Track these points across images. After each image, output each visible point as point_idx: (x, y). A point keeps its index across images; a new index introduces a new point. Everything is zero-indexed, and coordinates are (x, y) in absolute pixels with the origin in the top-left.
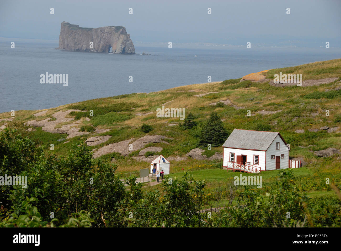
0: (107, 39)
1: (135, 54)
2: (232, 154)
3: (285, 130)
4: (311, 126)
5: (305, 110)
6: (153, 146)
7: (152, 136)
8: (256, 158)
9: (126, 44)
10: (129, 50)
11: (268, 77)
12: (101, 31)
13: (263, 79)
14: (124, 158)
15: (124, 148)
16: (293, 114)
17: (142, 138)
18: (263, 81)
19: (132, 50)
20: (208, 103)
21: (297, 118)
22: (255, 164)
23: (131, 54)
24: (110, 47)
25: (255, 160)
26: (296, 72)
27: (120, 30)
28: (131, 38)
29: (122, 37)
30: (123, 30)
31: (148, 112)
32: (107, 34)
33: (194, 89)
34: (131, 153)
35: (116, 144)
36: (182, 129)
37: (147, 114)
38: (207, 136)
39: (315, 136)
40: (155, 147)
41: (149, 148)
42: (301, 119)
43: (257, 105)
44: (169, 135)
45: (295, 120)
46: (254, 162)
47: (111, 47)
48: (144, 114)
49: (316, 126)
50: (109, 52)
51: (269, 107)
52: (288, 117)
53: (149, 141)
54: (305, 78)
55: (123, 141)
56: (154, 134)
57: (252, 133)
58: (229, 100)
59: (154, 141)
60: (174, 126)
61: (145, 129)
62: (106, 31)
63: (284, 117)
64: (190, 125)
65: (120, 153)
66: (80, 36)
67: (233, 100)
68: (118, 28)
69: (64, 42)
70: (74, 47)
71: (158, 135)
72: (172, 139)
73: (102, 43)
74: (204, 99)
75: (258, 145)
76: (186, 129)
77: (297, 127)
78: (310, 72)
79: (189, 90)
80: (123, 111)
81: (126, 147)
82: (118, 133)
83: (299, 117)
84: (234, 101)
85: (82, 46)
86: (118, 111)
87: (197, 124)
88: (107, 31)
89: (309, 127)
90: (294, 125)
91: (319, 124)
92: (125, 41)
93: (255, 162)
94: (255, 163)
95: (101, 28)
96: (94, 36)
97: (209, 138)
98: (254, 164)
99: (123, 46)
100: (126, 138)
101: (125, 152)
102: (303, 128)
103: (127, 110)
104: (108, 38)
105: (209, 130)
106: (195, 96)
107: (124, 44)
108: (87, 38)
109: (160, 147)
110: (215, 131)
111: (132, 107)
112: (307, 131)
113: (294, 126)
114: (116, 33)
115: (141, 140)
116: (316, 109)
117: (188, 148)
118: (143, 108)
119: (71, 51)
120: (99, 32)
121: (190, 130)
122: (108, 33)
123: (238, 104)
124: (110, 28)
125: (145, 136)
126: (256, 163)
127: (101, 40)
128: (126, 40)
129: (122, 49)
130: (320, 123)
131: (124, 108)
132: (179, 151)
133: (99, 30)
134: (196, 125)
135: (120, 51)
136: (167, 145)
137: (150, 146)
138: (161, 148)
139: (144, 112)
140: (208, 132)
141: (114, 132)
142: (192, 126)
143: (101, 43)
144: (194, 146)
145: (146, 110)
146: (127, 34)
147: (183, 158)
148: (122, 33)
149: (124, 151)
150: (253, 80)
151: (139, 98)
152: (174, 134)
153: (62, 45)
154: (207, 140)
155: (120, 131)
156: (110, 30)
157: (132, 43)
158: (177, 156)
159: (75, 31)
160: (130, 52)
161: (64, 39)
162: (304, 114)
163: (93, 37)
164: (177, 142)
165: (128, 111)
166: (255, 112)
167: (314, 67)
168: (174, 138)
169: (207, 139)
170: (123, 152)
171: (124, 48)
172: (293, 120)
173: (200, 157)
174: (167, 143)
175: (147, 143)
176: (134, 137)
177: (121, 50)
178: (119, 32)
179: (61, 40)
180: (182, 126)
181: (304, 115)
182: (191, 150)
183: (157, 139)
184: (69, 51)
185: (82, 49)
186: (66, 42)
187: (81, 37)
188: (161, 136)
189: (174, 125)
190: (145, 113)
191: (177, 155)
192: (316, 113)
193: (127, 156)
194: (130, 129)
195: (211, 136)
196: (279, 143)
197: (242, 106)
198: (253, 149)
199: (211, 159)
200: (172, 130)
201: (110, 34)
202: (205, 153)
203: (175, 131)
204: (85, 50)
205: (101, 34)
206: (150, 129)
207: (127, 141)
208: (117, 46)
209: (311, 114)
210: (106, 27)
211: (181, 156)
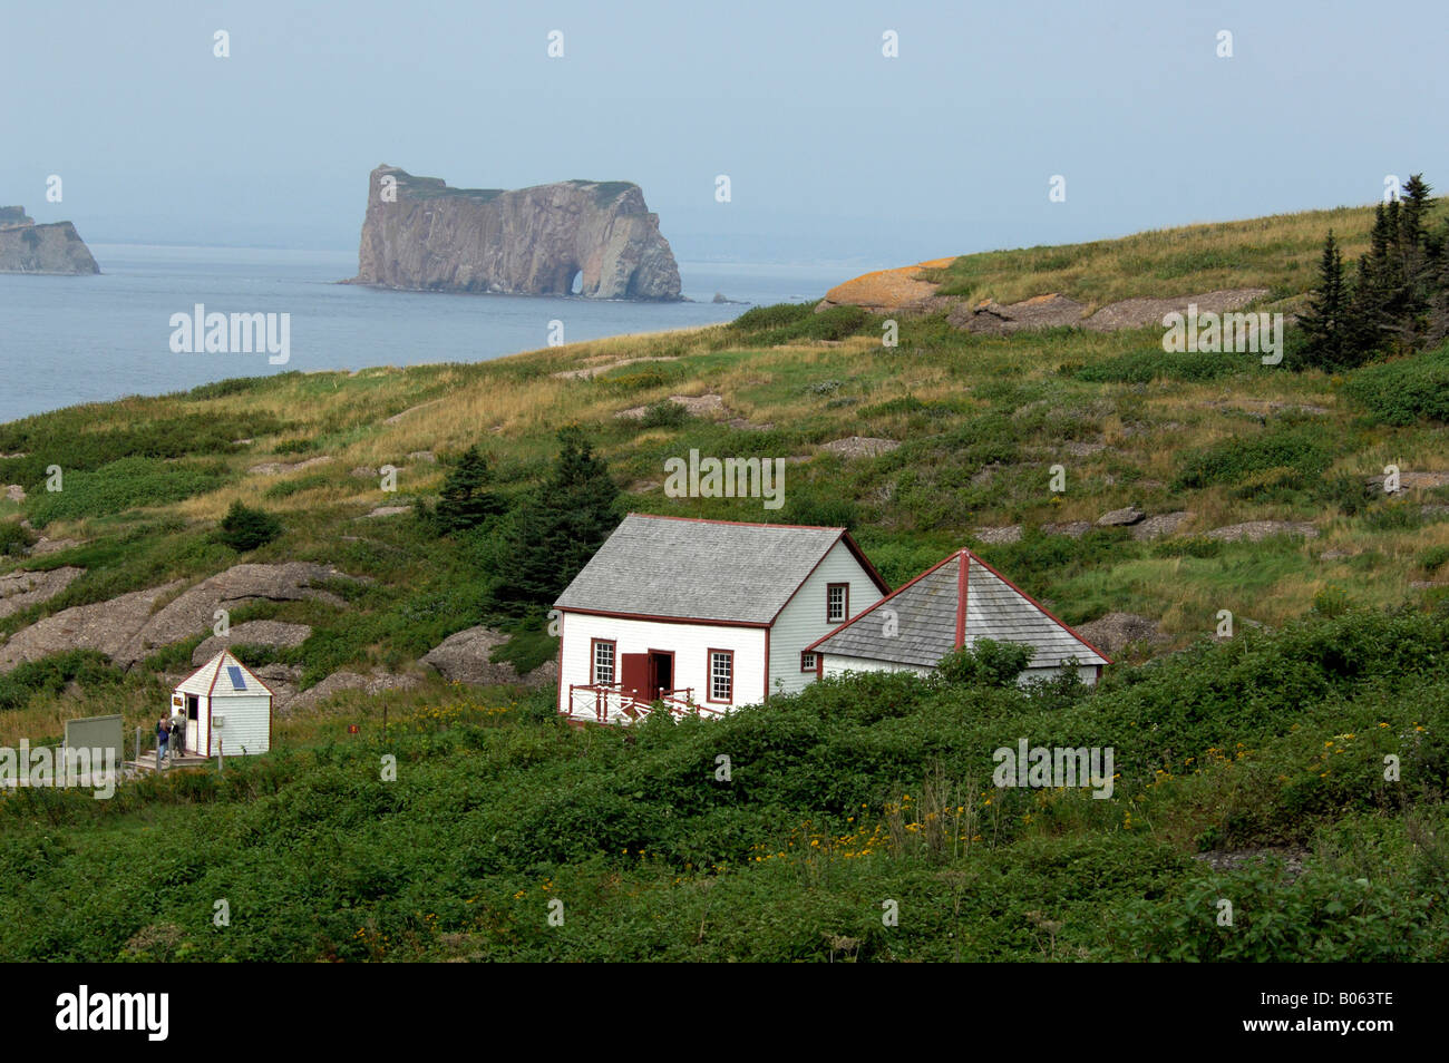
0: (560, 235)
1: (680, 299)
2: (604, 647)
3: (926, 530)
4: (1056, 505)
5: (1040, 428)
6: (263, 619)
7: (268, 568)
8: (722, 665)
9: (640, 256)
10: (657, 281)
11: (947, 289)
12: (536, 203)
13: (922, 300)
14: (119, 681)
15: (128, 628)
16: (979, 448)
17: (218, 579)
18: (921, 310)
19: (668, 283)
20: (610, 410)
21: (994, 469)
22: (713, 698)
23: (665, 299)
24: (574, 270)
25: (717, 680)
26: (1082, 265)
27: (620, 198)
28: (663, 229)
29: (626, 226)
30: (629, 197)
31: (310, 458)
32: (561, 213)
33: (597, 356)
34: (155, 653)
35: (97, 607)
36: (426, 532)
37: (304, 466)
38: (530, 562)
39: (1060, 557)
40: (276, 624)
41: (246, 626)
42: (1014, 471)
43: (834, 413)
44: (353, 560)
45: (984, 480)
46: (712, 690)
47: (581, 272)
48: (287, 466)
49: (1082, 508)
50: (569, 292)
51: (887, 420)
52: (953, 464)
53: (251, 592)
54: (1117, 290)
55: (129, 595)
56: (280, 558)
57: (711, 536)
58: (717, 393)
59: (273, 593)
60: (396, 516)
61: (241, 531)
62: (556, 202)
63: (934, 462)
64: (468, 509)
65: (106, 655)
66: (448, 226)
67: (735, 392)
68: (608, 191)
69: (381, 253)
70: (420, 274)
71: (297, 559)
72: (366, 581)
73: (540, 253)
74: (595, 390)
75: (734, 598)
76: (448, 531)
77: (990, 516)
78: (1148, 265)
79: (576, 358)
80: (193, 450)
81: (138, 623)
82: (117, 555)
83: (1005, 462)
84: (740, 396)
85: (456, 268)
86: (169, 453)
87: (506, 504)
88: (564, 203)
89: (1045, 515)
90: (973, 502)
91: (1095, 495)
92: (637, 243)
93: (716, 687)
94: (716, 695)
95: (537, 189)
96: (507, 226)
97: (538, 572)
98: (708, 700)
99: (630, 267)
100: (147, 578)
101: (128, 648)
102: (1017, 520)
103: (212, 447)
104: (566, 231)
105: (542, 530)
106: (557, 375)
107: (632, 258)
108: (477, 235)
109: (299, 622)
110: (574, 535)
111: (239, 434)
112: (1034, 534)
113: (975, 507)
114: (601, 212)
115: (213, 586)
116: (1094, 420)
117: (439, 627)
118: (288, 437)
119: (409, 286)
120: (528, 210)
121: (467, 536)
122: (567, 210)
123: (751, 413)
124: (576, 190)
125: (234, 564)
126: (722, 695)
127: (534, 241)
128: (640, 242)
129: (626, 280)
130: (1102, 492)
131: (202, 437)
132: (386, 641)
133: (528, 199)
134: (499, 511)
135: (618, 290)
136: (338, 612)
137: (251, 619)
138: (304, 628)
139: (293, 455)
140: (538, 543)
141: (101, 549)
142: (477, 515)
143: (535, 255)
144: (465, 617)
145: (301, 447)
146: (650, 211)
147: (404, 678)
148: (623, 211)
149: (124, 644)
150: (873, 307)
151: (303, 392)
152: (379, 554)
153: (371, 264)
154: (527, 585)
155: (128, 542)
156: (573, 199)
157: (667, 250)
158: (375, 670)
159: (426, 203)
160: (661, 293)
161: (381, 242)
162: (1032, 446)
163: (501, 230)
164: (389, 597)
165: (216, 451)
166: (814, 446)
167: (1175, 245)
168: (375, 575)
169: (528, 577)
170: (120, 649)
171: (634, 275)
172: (974, 478)
173: (482, 674)
174: (339, 603)
175: (241, 602)
176: (184, 572)
177: (620, 284)
178: (614, 207)
179: (367, 244)
180: (430, 516)
181: (1033, 451)
182: (446, 635)
183: (293, 583)
184: (398, 291)
185: (456, 281)
186: (387, 252)
187: (452, 226)
188: (312, 565)
189: (398, 510)
190: (296, 462)
191: (374, 664)
192: (1093, 441)
193: (136, 670)
194: (174, 536)
195: (551, 561)
196: (846, 585)
197: (770, 420)
198: (706, 616)
199: (533, 683)
200: (376, 536)
201: (574, 213)
202: (508, 648)
203: (391, 540)
204: (465, 283)
205: (536, 217)
206: (266, 533)
207: (149, 592)
208: (604, 266)
209: (1065, 449)
210: (558, 186)
211: (394, 668)
